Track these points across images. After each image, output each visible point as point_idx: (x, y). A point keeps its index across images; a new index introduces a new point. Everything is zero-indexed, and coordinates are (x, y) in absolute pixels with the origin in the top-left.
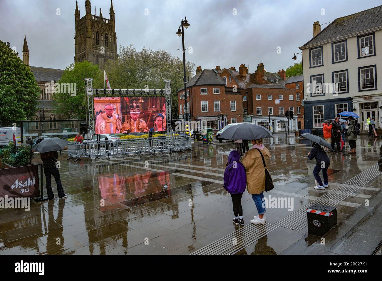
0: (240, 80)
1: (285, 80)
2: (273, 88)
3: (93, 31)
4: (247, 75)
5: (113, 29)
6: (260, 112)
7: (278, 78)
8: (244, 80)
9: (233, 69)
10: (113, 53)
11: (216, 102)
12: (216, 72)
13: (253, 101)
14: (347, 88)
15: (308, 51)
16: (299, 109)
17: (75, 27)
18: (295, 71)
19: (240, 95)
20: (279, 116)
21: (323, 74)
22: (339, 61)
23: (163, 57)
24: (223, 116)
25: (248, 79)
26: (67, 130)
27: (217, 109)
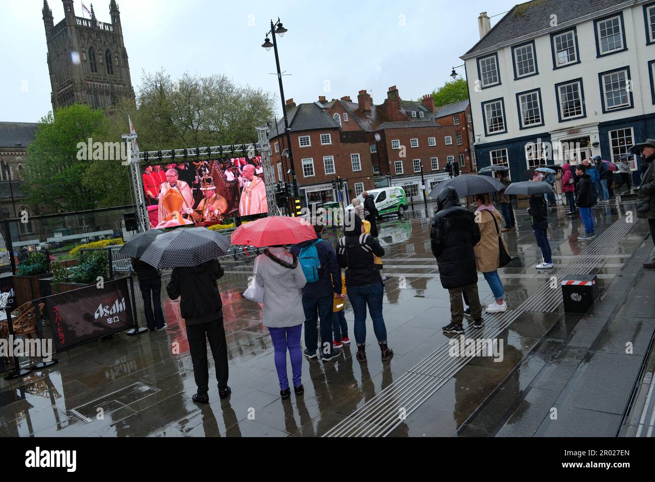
0: (361, 117)
1: (434, 112)
2: (418, 126)
3: (83, 47)
4: (371, 107)
5: (120, 42)
6: (401, 169)
7: (423, 110)
8: (367, 116)
9: (347, 99)
10: (124, 85)
11: (327, 159)
12: (321, 106)
13: (388, 152)
14: (540, 118)
15: (474, 61)
16: (463, 159)
17: (46, 41)
18: (447, 95)
19: (365, 144)
20: (432, 172)
21: (502, 99)
22: (524, 75)
23: (221, 87)
24: (341, 181)
25: (373, 115)
26: (62, 232)
27: (330, 170)
